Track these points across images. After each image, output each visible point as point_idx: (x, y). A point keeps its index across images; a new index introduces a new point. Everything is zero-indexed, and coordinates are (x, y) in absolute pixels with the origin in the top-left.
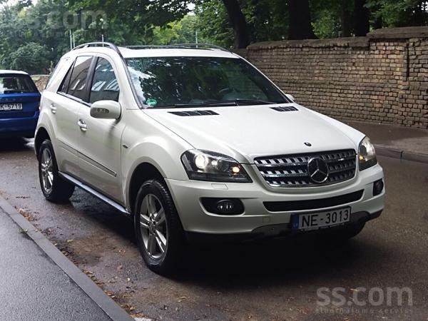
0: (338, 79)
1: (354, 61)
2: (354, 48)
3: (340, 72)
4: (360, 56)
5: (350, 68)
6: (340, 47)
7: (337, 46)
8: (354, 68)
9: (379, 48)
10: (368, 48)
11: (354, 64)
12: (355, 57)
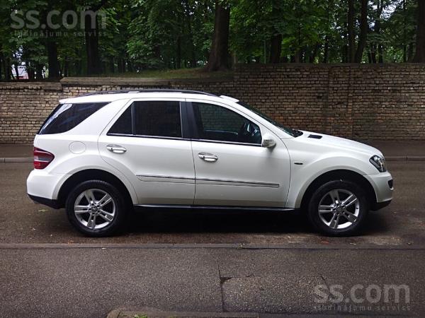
0: (30, 113)
1: (47, 100)
2: (45, 91)
3: (34, 108)
4: (53, 97)
5: (43, 105)
6: (32, 89)
7: (28, 89)
8: (47, 105)
9: (72, 91)
10: (61, 91)
11: (47, 102)
12: (48, 97)
